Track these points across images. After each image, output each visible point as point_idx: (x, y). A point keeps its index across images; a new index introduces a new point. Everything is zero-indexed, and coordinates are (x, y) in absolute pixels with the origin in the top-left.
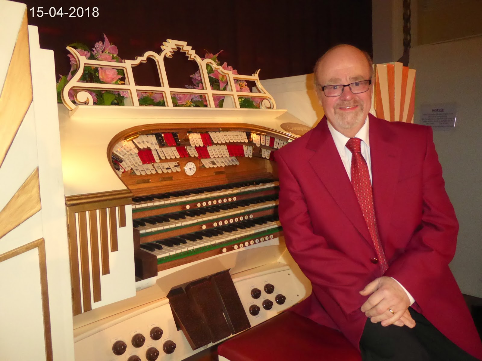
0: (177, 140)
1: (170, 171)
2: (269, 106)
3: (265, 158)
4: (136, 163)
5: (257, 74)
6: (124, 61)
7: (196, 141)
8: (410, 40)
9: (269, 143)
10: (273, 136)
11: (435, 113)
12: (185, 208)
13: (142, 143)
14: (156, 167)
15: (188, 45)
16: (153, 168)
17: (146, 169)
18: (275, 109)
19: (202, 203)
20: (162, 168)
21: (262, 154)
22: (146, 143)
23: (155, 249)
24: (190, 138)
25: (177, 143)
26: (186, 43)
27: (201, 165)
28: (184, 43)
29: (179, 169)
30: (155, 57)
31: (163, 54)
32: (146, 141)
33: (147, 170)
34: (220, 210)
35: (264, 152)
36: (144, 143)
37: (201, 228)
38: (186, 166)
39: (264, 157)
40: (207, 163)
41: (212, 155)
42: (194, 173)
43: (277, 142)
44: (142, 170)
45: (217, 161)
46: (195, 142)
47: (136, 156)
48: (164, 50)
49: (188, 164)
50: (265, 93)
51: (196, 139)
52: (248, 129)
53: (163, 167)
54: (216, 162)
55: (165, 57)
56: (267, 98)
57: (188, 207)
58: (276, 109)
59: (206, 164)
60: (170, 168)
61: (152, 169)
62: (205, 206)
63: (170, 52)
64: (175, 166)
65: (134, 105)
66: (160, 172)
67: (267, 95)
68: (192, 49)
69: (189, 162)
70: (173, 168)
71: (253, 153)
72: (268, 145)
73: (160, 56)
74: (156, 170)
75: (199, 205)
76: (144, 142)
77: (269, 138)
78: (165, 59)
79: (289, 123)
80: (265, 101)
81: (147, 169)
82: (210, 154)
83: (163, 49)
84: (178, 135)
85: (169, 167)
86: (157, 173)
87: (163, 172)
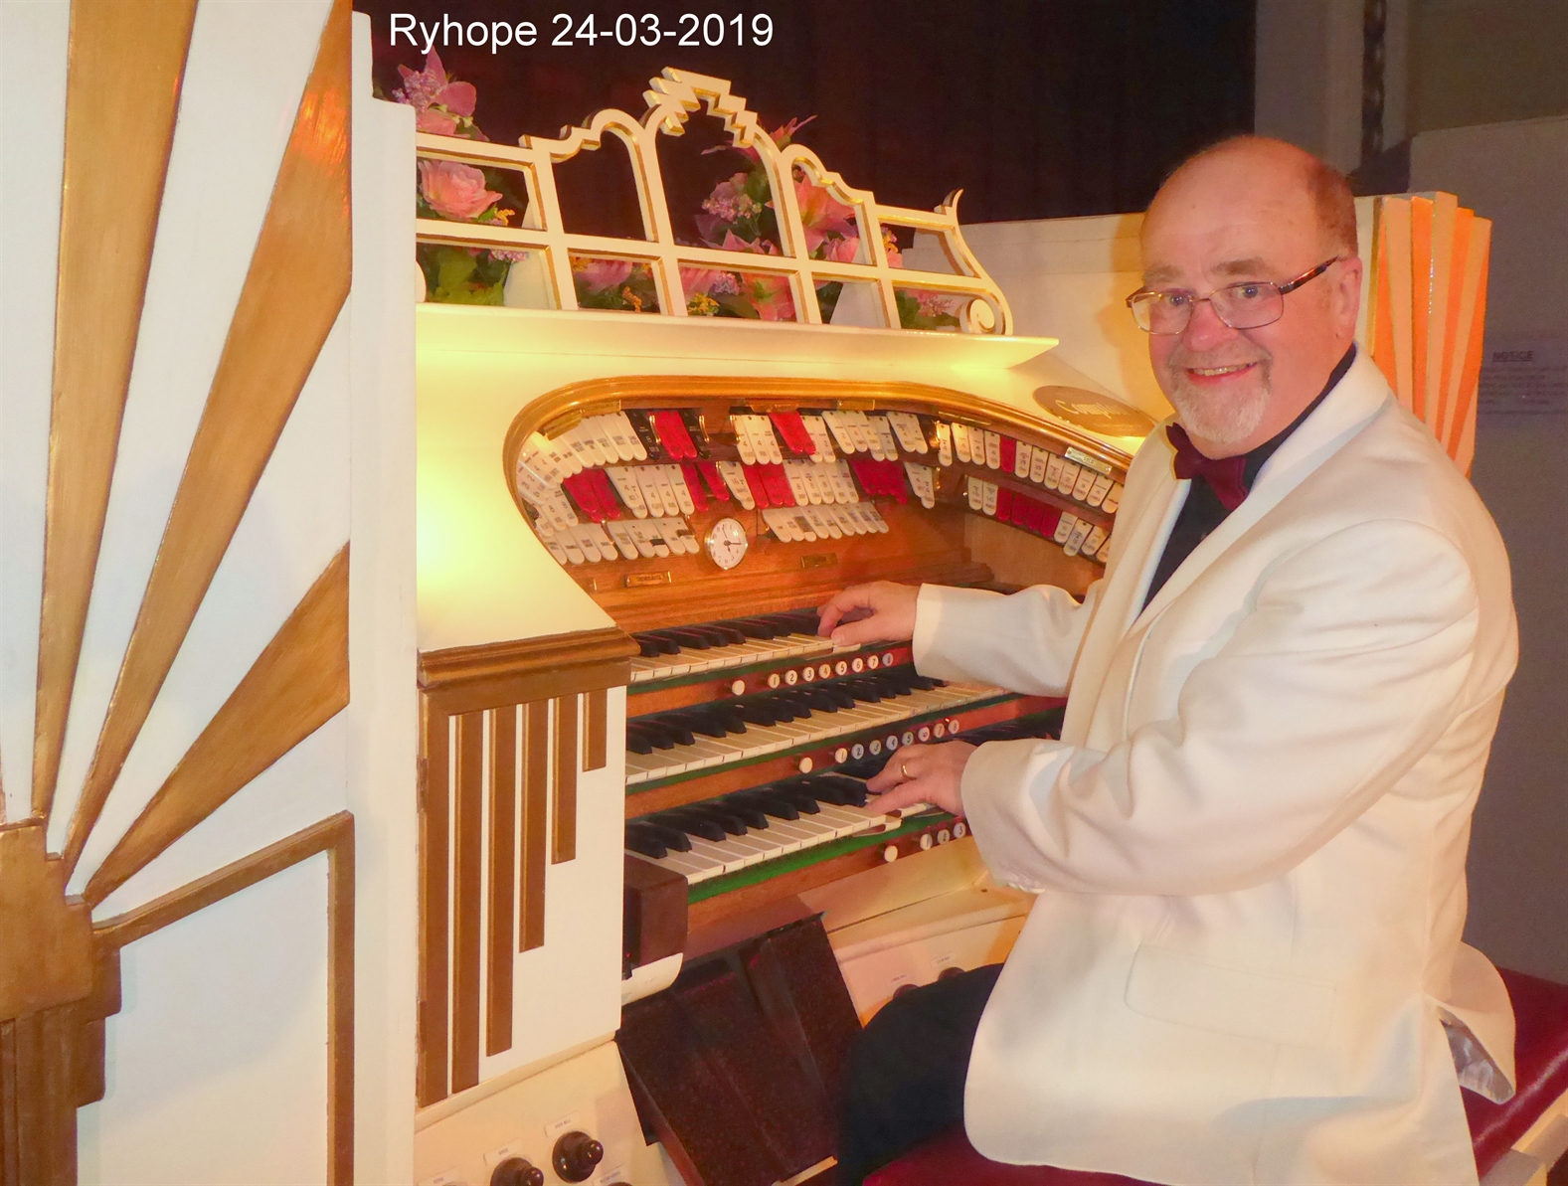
0: (699, 438)
1: (662, 551)
2: (990, 324)
3: (980, 513)
4: (558, 520)
5: (951, 205)
6: (528, 142)
7: (759, 443)
8: (1382, 102)
9: (998, 456)
10: (1011, 434)
11: (1499, 364)
12: (730, 690)
13: (587, 448)
14: (618, 535)
15: (733, 92)
16: (607, 540)
17: (584, 542)
18: (1009, 336)
19: (785, 673)
20: (636, 538)
21: (967, 496)
22: (600, 445)
23: (668, 850)
24: (739, 430)
25: (698, 451)
26: (727, 84)
27: (761, 532)
28: (722, 86)
29: (691, 546)
30: (627, 131)
31: (653, 122)
32: (600, 441)
33: (587, 546)
34: (857, 702)
35: (976, 488)
36: (592, 448)
37: (797, 768)
38: (715, 531)
39: (975, 506)
40: (781, 523)
41: (802, 496)
42: (738, 558)
43: (1024, 455)
44: (572, 547)
45: (815, 519)
46: (755, 445)
47: (557, 494)
48: (657, 106)
49: (720, 525)
50: (976, 276)
51: (755, 437)
52: (927, 405)
53: (640, 535)
54: (811, 523)
55: (660, 136)
56: (983, 295)
57: (739, 688)
58: (1016, 333)
59: (781, 528)
60: (661, 542)
61: (603, 544)
62: (792, 683)
63: (678, 115)
64: (680, 533)
65: (559, 307)
66: (631, 554)
67: (985, 283)
68: (748, 108)
69: (726, 517)
70: (673, 539)
71: (936, 493)
72: (995, 465)
73: (644, 126)
74: (616, 546)
75: (774, 681)
76: (592, 442)
77: (997, 440)
78: (663, 141)
79: (1059, 387)
80: (977, 305)
81: (588, 541)
82: (796, 492)
83: (651, 105)
84: (702, 420)
85: (660, 537)
86: (621, 557)
87: (640, 556)
